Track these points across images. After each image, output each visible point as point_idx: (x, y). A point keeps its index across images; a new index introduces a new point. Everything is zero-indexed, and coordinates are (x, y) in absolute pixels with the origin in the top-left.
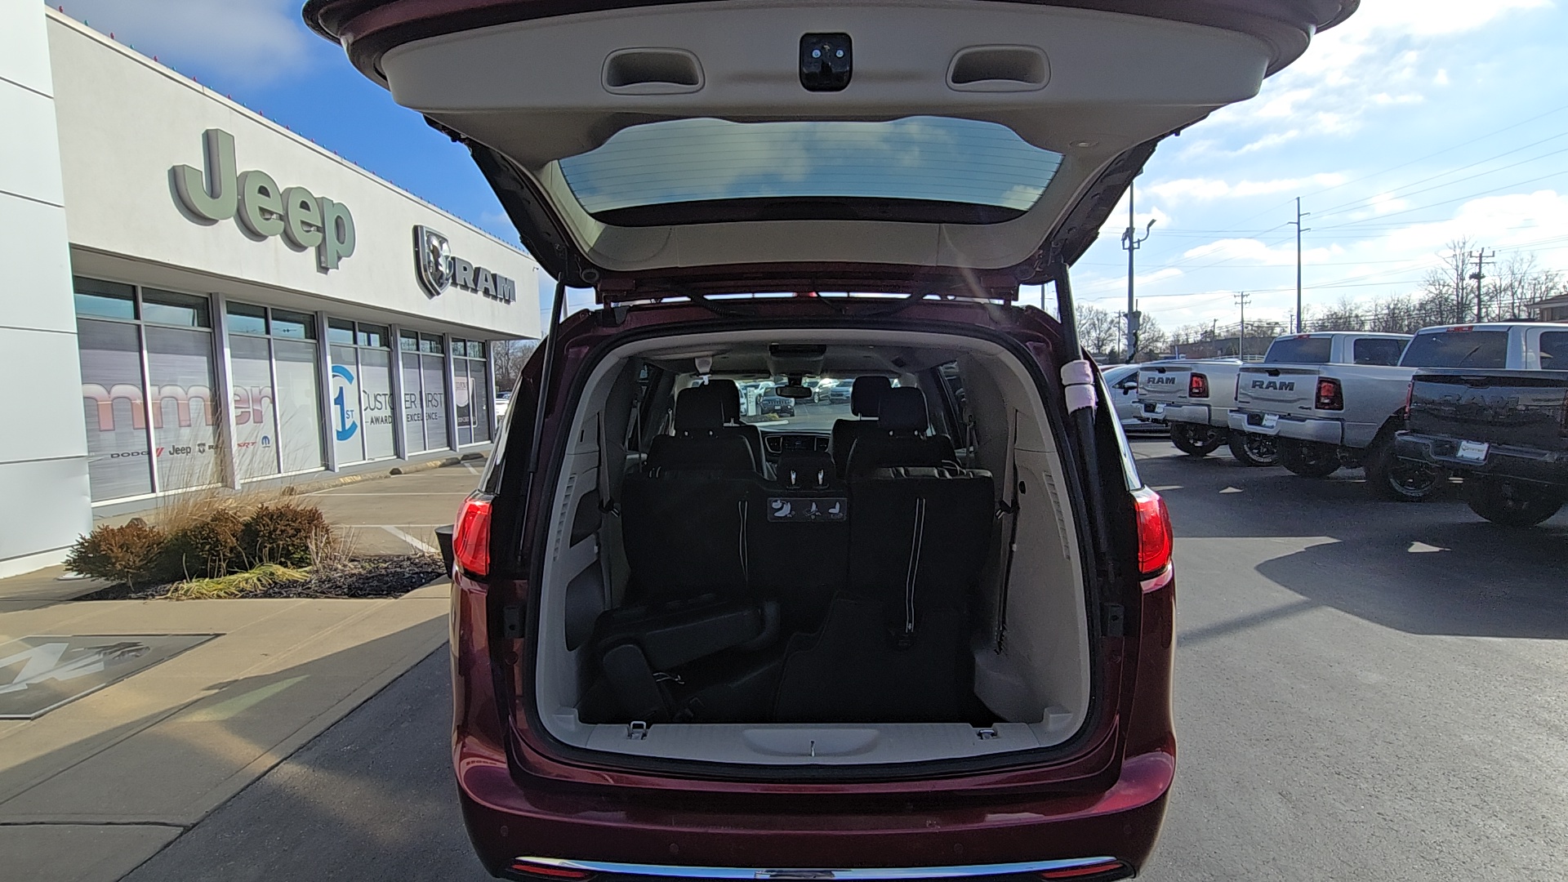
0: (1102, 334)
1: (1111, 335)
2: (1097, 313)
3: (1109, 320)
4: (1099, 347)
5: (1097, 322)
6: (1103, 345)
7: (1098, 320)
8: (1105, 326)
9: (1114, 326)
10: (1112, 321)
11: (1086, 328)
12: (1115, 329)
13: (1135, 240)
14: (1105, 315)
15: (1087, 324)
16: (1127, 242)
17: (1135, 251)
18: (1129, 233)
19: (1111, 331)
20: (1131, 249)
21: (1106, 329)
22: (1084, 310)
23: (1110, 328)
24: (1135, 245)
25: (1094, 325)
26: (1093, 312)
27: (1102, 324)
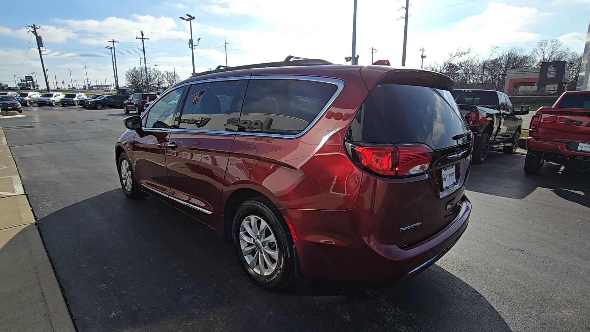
0: (159, 80)
1: (163, 81)
2: (157, 71)
3: (162, 74)
4: (159, 85)
5: (157, 75)
6: (160, 84)
7: (157, 74)
8: (161, 77)
9: (164, 77)
10: (163, 75)
11: (153, 77)
12: (164, 78)
13: (193, 45)
14: (160, 72)
15: (153, 75)
16: (191, 46)
18: (191, 42)
19: (163, 79)
20: (192, 48)
21: (161, 78)
22: (151, 69)
23: (162, 78)
24: (194, 47)
25: (156, 76)
26: (155, 71)
27: (159, 76)
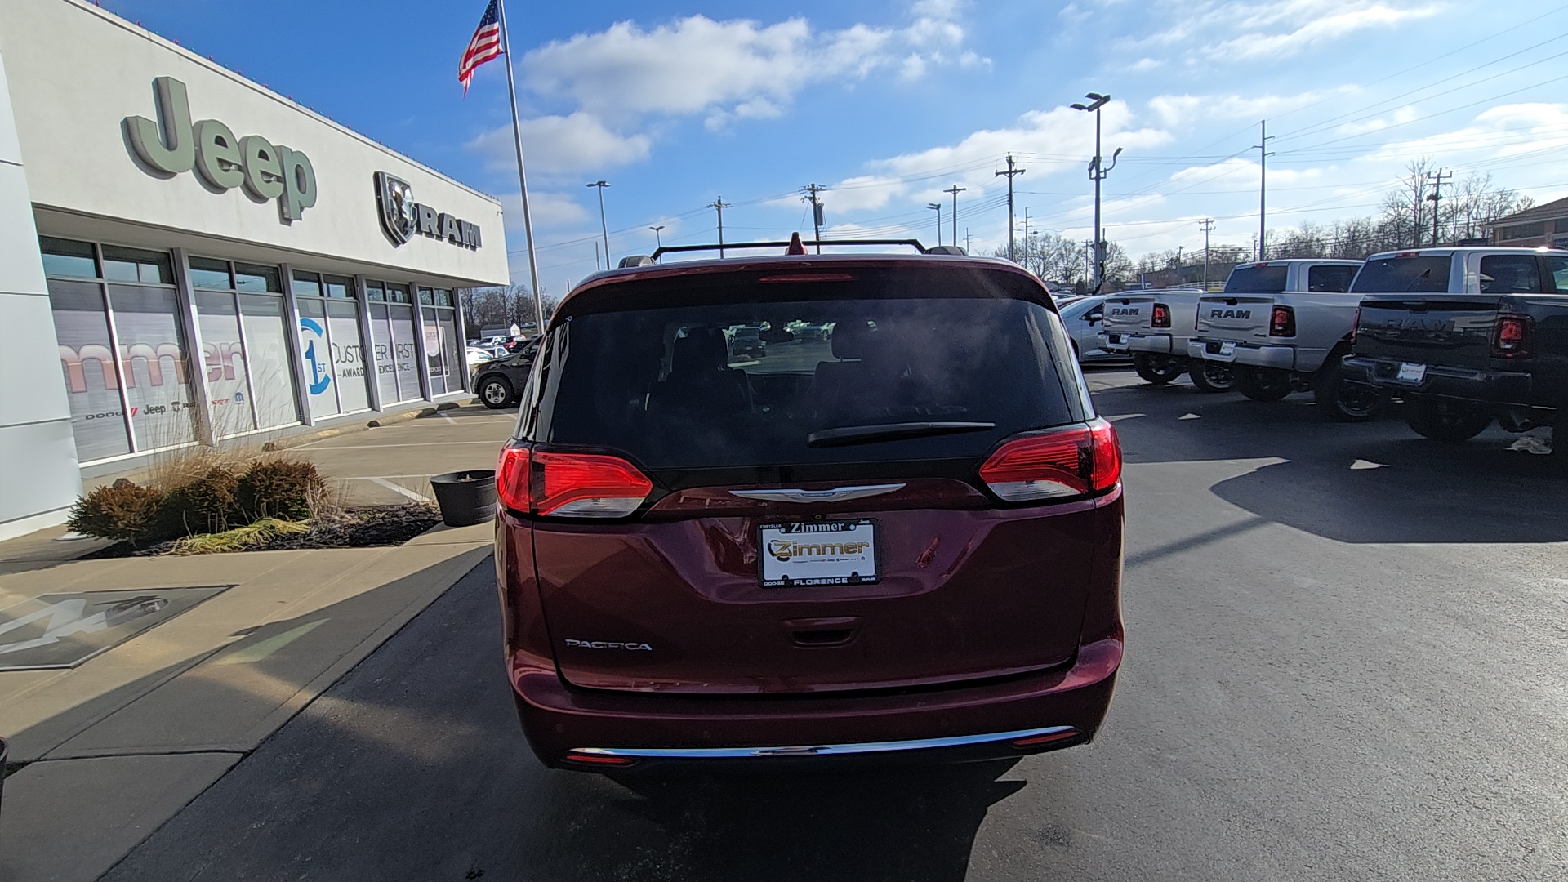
0: (1069, 264)
1: (1079, 265)
2: (1065, 242)
3: (1076, 250)
4: (1067, 277)
5: (1064, 252)
6: (1071, 275)
7: (1066, 250)
8: (1073, 256)
9: (1082, 256)
10: (1080, 251)
11: (1054, 259)
12: (1082, 258)
13: (1102, 169)
14: (1073, 244)
15: (1055, 255)
16: (1094, 172)
17: (1101, 181)
18: (1096, 162)
19: (1079, 261)
20: (1098, 179)
21: (1074, 259)
22: (1051, 240)
23: (1077, 258)
24: (1102, 175)
25: (1062, 255)
26: (1061, 242)
27: (1070, 254)
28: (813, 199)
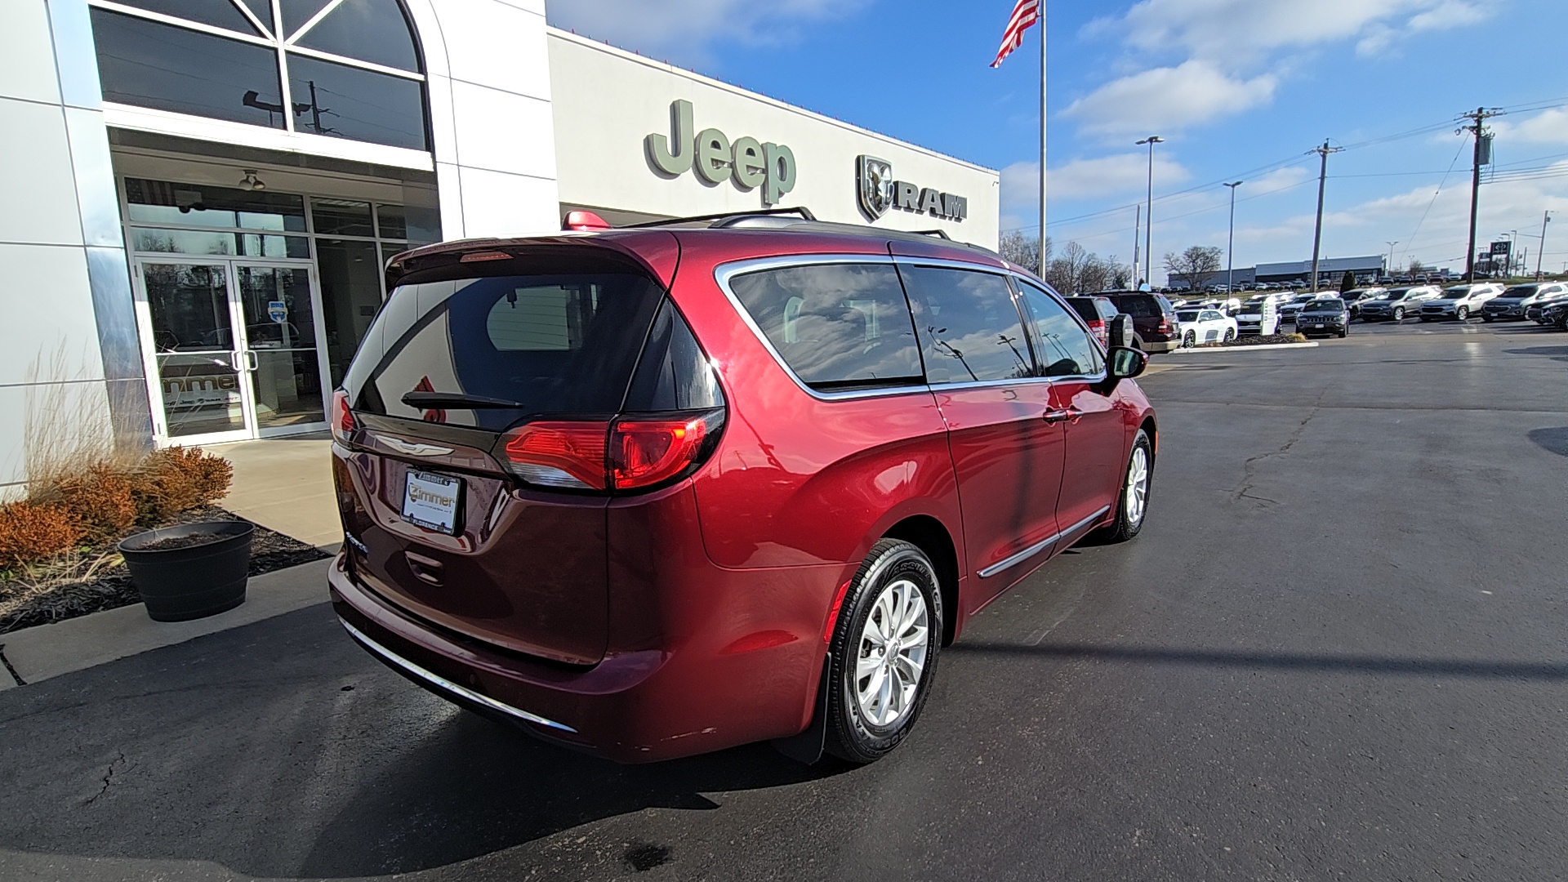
28: (1477, 129)
